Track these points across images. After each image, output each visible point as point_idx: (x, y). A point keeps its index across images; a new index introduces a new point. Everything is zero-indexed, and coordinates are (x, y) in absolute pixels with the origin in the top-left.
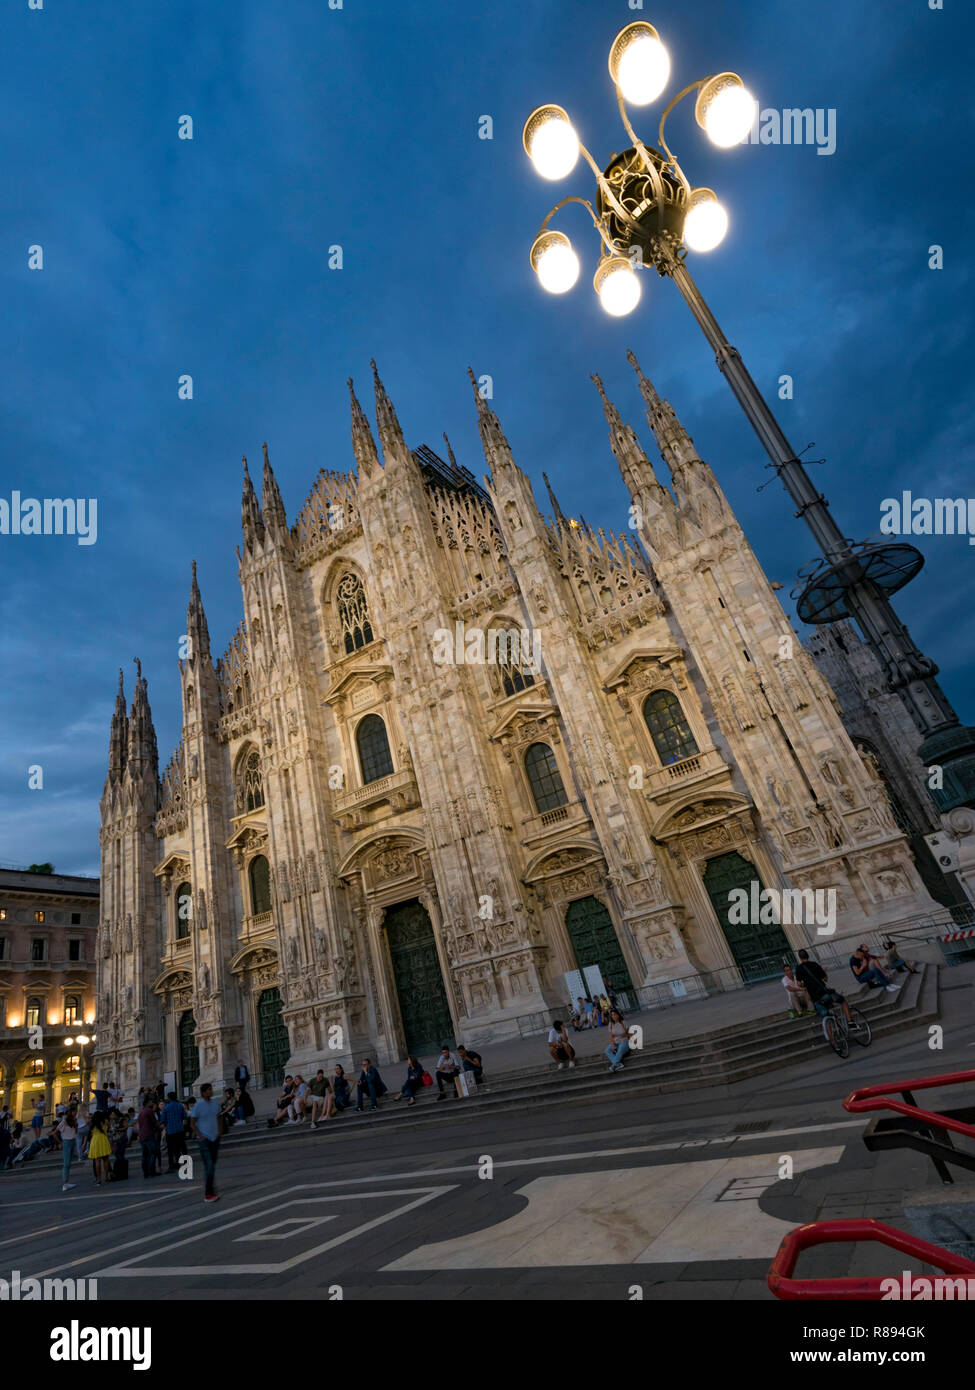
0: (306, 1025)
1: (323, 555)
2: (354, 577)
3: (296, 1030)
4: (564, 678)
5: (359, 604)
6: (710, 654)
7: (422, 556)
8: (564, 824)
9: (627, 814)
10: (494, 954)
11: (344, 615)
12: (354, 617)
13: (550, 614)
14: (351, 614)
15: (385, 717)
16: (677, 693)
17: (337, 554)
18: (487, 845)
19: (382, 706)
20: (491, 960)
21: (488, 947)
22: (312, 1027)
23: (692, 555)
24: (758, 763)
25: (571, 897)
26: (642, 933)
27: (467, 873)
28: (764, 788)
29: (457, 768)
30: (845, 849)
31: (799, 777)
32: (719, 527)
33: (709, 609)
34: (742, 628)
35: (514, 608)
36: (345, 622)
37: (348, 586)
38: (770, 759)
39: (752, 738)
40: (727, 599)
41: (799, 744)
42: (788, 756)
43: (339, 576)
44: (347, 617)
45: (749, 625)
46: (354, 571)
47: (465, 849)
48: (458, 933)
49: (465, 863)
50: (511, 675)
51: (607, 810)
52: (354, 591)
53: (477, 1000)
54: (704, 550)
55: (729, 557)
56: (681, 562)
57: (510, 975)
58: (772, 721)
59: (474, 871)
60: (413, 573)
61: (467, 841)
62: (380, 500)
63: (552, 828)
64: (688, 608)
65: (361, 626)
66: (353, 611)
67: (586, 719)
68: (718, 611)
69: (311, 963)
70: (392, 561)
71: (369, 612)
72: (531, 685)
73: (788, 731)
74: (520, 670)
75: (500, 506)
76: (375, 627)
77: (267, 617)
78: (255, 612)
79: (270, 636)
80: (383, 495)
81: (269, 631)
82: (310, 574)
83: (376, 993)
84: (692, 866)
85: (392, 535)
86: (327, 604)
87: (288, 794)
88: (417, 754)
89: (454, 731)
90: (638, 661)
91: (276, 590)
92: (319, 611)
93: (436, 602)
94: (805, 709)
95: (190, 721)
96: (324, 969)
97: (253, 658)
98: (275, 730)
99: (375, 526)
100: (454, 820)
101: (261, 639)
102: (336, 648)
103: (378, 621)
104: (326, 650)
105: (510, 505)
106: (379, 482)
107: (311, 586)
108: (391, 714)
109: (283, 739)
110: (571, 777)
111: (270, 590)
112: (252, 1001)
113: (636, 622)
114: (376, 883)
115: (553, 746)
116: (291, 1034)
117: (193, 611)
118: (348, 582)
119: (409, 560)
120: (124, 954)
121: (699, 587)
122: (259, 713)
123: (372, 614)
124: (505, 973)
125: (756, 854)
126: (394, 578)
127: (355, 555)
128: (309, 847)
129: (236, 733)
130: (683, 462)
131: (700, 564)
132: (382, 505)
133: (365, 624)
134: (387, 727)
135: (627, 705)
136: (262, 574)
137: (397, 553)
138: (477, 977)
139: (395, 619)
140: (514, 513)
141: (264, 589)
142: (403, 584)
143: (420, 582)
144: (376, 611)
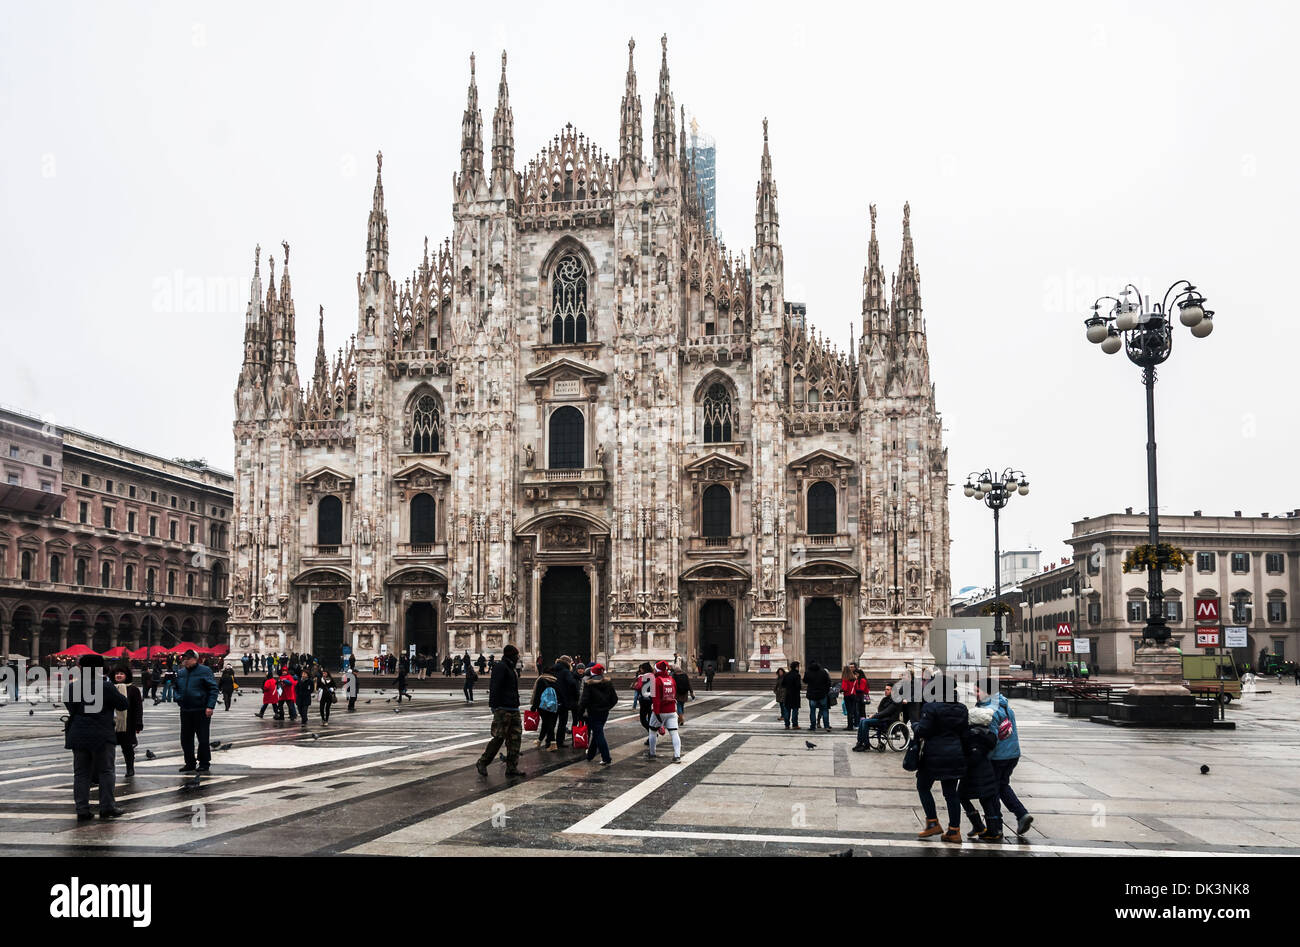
0: (469, 635)
1: (553, 227)
2: (579, 263)
4: (765, 450)
5: (578, 293)
6: (874, 477)
7: (670, 291)
8: (723, 550)
9: (777, 558)
10: (647, 620)
11: (558, 297)
12: (570, 303)
13: (770, 397)
14: (567, 299)
15: (586, 415)
16: (837, 489)
17: (569, 232)
18: (662, 548)
19: (586, 405)
20: (644, 623)
21: (644, 615)
22: (473, 638)
23: (889, 404)
24: (873, 555)
25: (710, 597)
26: (759, 631)
27: (641, 564)
28: (870, 570)
29: (653, 485)
30: (900, 616)
31: (892, 571)
32: (915, 393)
33: (885, 447)
34: (900, 469)
35: (735, 371)
36: (558, 304)
37: (570, 269)
38: (881, 555)
39: (877, 539)
40: (900, 445)
41: (901, 553)
42: (892, 557)
43: (562, 253)
44: (561, 299)
45: (905, 469)
46: (580, 256)
47: (644, 546)
48: (621, 600)
49: (641, 555)
50: (712, 422)
51: (764, 552)
52: (575, 276)
53: (623, 645)
54: (899, 405)
55: (913, 417)
56: (881, 405)
57: (655, 635)
58: (892, 534)
59: (648, 563)
60: (657, 302)
61: (648, 541)
62: (640, 211)
63: (713, 549)
64: (872, 439)
65: (575, 316)
66: (570, 296)
67: (772, 486)
68: (889, 452)
69: (482, 593)
70: (638, 280)
71: (589, 307)
72: (728, 438)
73: (899, 543)
74: (722, 422)
75: (757, 282)
76: (593, 326)
77: (482, 272)
78: (467, 259)
79: (482, 293)
80: (645, 207)
81: (482, 288)
82: (533, 238)
83: (529, 624)
84: (802, 600)
85: (645, 252)
86: (544, 278)
87: (478, 453)
88: (620, 462)
89: (659, 456)
90: (820, 458)
91: (498, 247)
92: (535, 284)
93: (673, 341)
94: (914, 534)
95: (367, 346)
96: (494, 600)
97: (458, 309)
98: (473, 391)
99: (629, 235)
100: (641, 523)
101: (470, 292)
102: (544, 328)
103: (599, 323)
104: (535, 327)
105: (767, 287)
106: (645, 192)
107: (531, 253)
108: (593, 414)
109: (481, 402)
110: (741, 520)
111: (490, 244)
112: (402, 608)
113: (829, 427)
114: (545, 546)
115: (732, 492)
116: (452, 639)
117: (378, 219)
118: (570, 264)
119: (656, 288)
120: (267, 546)
121: (882, 428)
122: (457, 368)
123: (594, 313)
124: (651, 633)
125: (845, 604)
126: (636, 298)
127: (589, 244)
128: (495, 505)
129: (415, 372)
130: (911, 329)
131: (893, 415)
132: (641, 217)
133: (581, 317)
134: (586, 424)
135: (800, 484)
136: (483, 221)
137: (645, 273)
138: (628, 631)
139: (627, 339)
140: (767, 296)
141: (482, 239)
142: (644, 308)
143: (662, 315)
144: (600, 312)
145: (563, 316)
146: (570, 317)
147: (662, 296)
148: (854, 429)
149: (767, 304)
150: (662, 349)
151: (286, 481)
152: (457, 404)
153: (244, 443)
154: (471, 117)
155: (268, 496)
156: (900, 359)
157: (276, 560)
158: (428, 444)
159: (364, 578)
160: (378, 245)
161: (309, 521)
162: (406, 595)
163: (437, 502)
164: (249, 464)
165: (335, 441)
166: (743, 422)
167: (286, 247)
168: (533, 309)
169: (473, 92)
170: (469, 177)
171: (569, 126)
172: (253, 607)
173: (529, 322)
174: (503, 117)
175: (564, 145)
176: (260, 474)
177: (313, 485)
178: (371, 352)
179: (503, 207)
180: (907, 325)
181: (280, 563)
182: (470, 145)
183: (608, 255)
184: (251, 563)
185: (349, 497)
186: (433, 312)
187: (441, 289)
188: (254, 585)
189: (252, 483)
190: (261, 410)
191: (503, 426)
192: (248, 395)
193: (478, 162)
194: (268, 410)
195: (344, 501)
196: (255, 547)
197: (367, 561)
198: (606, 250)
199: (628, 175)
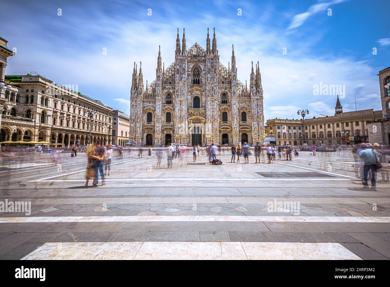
1: (194, 62)
2: (198, 69)
3: (176, 140)
4: (234, 105)
5: (198, 75)
8: (226, 124)
9: (237, 126)
11: (194, 75)
12: (196, 77)
15: (200, 98)
16: (247, 113)
17: (197, 63)
18: (216, 124)
19: (200, 96)
20: (213, 138)
21: (213, 136)
22: (180, 141)
23: (257, 97)
24: (254, 125)
25: (224, 133)
26: (234, 139)
28: (254, 128)
29: (214, 112)
30: (259, 137)
32: (260, 96)
33: (256, 105)
35: (228, 91)
36: (194, 77)
38: (256, 125)
39: (255, 122)
40: (258, 105)
43: (195, 67)
45: (260, 110)
46: (198, 68)
47: (213, 123)
50: (224, 100)
51: (235, 125)
52: (197, 72)
53: (209, 142)
56: (255, 98)
58: (258, 121)
59: (213, 126)
63: (224, 124)
64: (253, 104)
65: (198, 79)
66: (196, 75)
67: (236, 112)
70: (211, 73)
71: (201, 77)
72: (226, 103)
73: (259, 123)
74: (225, 100)
75: (232, 75)
76: (201, 81)
77: (181, 70)
78: (178, 67)
79: (181, 74)
80: (212, 59)
81: (181, 73)
82: (190, 64)
84: (241, 133)
85: (212, 68)
86: (192, 72)
87: (181, 104)
88: (208, 107)
89: (215, 106)
90: (244, 107)
91: (184, 65)
92: (190, 73)
94: (261, 122)
95: (158, 83)
96: (184, 133)
97: (176, 77)
98: (179, 92)
99: (209, 64)
100: (212, 119)
101: (178, 73)
102: (192, 81)
103: (203, 80)
104: (190, 81)
105: (234, 75)
106: (212, 56)
107: (189, 67)
108: (202, 98)
109: (181, 95)
110: (229, 118)
111: (182, 64)
112: (165, 135)
113: (245, 102)
114: (193, 123)
115: (228, 113)
116: (175, 141)
117: (159, 58)
118: (196, 69)
119: (214, 75)
120: (137, 122)
121: (255, 102)
122: (176, 88)
123: (202, 79)
125: (248, 134)
126: (210, 76)
127: (201, 66)
128: (184, 114)
129: (167, 89)
130: (260, 84)
131: (257, 99)
132: (211, 61)
133: (199, 79)
134: (200, 100)
135: (240, 112)
136: (181, 60)
137: (212, 71)
138: (210, 139)
139: (209, 83)
140: (234, 77)
141: (181, 63)
142: (212, 78)
143: (215, 79)
144: (203, 78)
145: (195, 79)
146: (196, 79)
147: (215, 76)
148: (250, 101)
149: (234, 78)
151: (141, 109)
152: (176, 95)
153: (132, 101)
154: (178, 40)
155: (137, 112)
156: (258, 89)
157: (139, 125)
158: (169, 102)
159: (158, 129)
160: (159, 63)
161: (145, 118)
162: (165, 132)
163: (171, 114)
164: (133, 105)
165: (151, 101)
166: (229, 100)
167: (141, 63)
168: (190, 77)
169: (178, 35)
170: (178, 51)
171: (196, 43)
172: (135, 135)
173: (189, 80)
174: (184, 40)
175: (195, 47)
176: (136, 108)
177: (146, 110)
178: (159, 84)
179: (185, 57)
180: (259, 83)
181: (140, 126)
182: (178, 45)
183: (204, 68)
184: (134, 126)
185: (154, 113)
186: (170, 77)
187: (172, 72)
188: (135, 130)
189: (134, 109)
190: (136, 94)
191: (185, 100)
192: (133, 92)
193: (179, 49)
194: (138, 95)
195: (153, 113)
196: (135, 122)
197: (158, 125)
198: (204, 67)
199: (209, 53)
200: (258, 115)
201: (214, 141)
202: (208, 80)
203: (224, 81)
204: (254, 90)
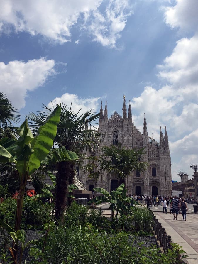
6: (162, 168)
7: (131, 138)
8: (139, 178)
9: (148, 180)
10: (128, 189)
13: (146, 155)
16: (156, 169)
24: (162, 180)
25: (137, 185)
26: (145, 191)
28: (162, 182)
30: (167, 190)
31: (165, 183)
33: (164, 163)
34: (166, 166)
36: (114, 138)
39: (163, 177)
40: (166, 163)
41: (167, 180)
42: (165, 180)
43: (114, 131)
46: (117, 131)
51: (146, 179)
52: (116, 134)
54: (166, 156)
55: (167, 159)
56: (163, 157)
58: (165, 177)
59: (128, 180)
60: (129, 139)
61: (128, 176)
63: (138, 178)
64: (162, 162)
67: (147, 168)
68: (164, 164)
69: (102, 183)
75: (144, 137)
78: (101, 131)
79: (103, 137)
80: (127, 125)
82: (110, 129)
83: (109, 189)
84: (151, 186)
85: (127, 132)
86: (112, 134)
90: (154, 164)
91: (105, 130)
92: (110, 135)
93: (132, 145)
94: (168, 177)
96: (104, 184)
99: (125, 129)
102: (111, 142)
103: (120, 142)
104: (110, 142)
105: (145, 138)
106: (127, 123)
107: (110, 131)
110: (142, 173)
112: (89, 186)
113: (155, 159)
114: (112, 176)
119: (129, 137)
121: (163, 160)
124: (128, 191)
125: (158, 187)
127: (119, 130)
130: (167, 145)
131: (165, 158)
132: (127, 127)
133: (117, 140)
135: (151, 168)
136: (103, 126)
137: (127, 135)
139: (125, 144)
140: (145, 139)
141: (103, 128)
142: (127, 140)
143: (130, 141)
144: (120, 140)
145: (114, 140)
146: (115, 140)
148: (159, 159)
149: (145, 141)
150: (130, 147)
154: (101, 111)
156: (165, 149)
159: (84, 180)
162: (89, 183)
166: (142, 158)
168: (110, 139)
169: (101, 106)
170: (101, 119)
171: (116, 112)
174: (106, 110)
175: (115, 115)
179: (106, 124)
197: (84, 178)
198: (121, 131)
199: (125, 120)
200: (165, 171)
201: (128, 192)
202: (124, 142)
203: (138, 143)
204: (162, 150)
